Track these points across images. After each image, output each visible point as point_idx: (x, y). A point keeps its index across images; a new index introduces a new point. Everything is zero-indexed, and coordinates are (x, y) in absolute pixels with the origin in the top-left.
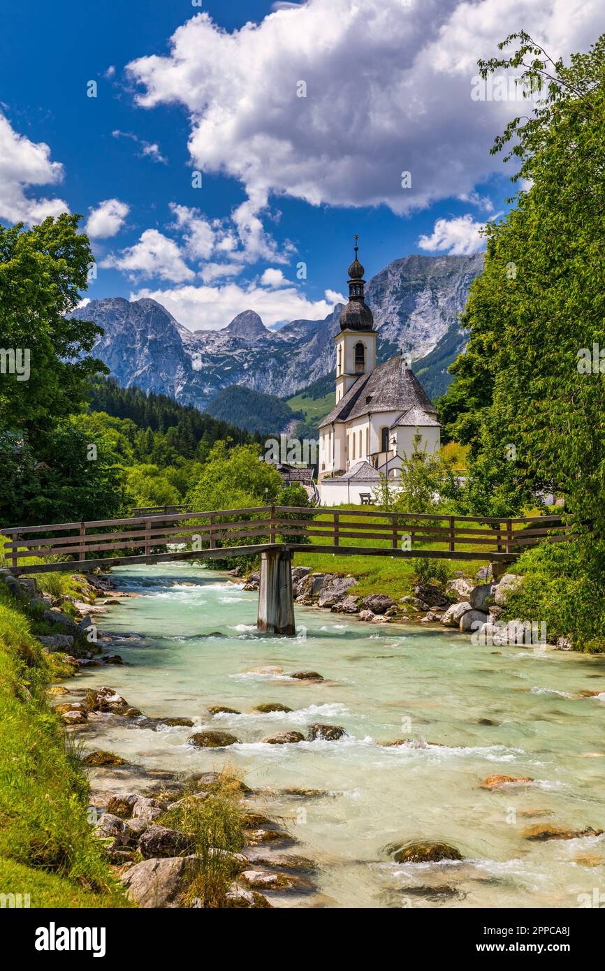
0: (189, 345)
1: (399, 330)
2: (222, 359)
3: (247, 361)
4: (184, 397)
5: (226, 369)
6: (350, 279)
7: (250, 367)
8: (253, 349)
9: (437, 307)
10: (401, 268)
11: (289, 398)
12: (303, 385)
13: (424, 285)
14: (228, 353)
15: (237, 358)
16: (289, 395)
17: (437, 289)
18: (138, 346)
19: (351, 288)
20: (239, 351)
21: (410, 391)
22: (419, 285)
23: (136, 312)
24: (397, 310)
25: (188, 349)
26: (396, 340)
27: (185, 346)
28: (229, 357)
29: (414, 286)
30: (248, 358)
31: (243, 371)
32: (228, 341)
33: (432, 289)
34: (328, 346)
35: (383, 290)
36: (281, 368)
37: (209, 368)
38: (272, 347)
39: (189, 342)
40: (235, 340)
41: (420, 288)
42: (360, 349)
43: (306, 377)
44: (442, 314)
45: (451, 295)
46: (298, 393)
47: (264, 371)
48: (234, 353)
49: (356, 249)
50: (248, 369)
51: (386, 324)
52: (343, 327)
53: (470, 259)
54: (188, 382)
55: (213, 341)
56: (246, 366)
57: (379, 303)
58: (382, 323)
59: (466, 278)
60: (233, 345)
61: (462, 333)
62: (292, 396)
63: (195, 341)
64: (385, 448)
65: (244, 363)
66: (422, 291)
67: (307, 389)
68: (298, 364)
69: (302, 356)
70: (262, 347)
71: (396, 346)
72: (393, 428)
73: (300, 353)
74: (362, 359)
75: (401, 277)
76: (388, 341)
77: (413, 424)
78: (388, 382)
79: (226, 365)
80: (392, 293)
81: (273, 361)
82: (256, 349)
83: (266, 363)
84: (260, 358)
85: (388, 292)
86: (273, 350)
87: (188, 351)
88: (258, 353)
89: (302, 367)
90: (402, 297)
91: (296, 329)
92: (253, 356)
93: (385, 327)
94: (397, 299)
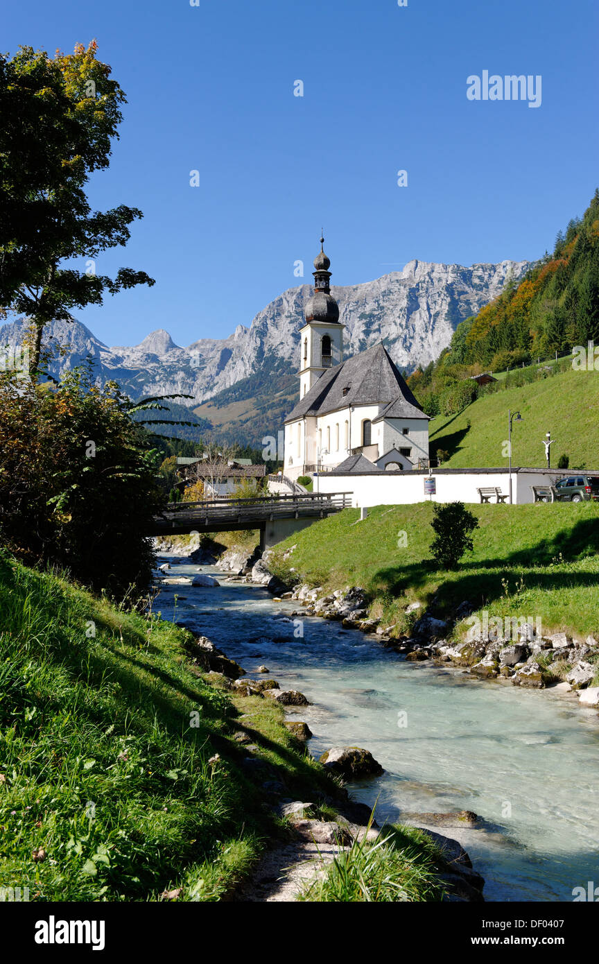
0: (107, 359)
1: (293, 349)
2: (137, 372)
3: (158, 374)
5: (140, 380)
7: (161, 379)
8: (164, 364)
10: (294, 296)
11: (195, 407)
12: (209, 395)
14: (141, 367)
15: (150, 371)
16: (196, 404)
18: (61, 359)
20: (152, 365)
24: (291, 332)
25: (105, 362)
26: (290, 357)
27: (104, 360)
28: (142, 370)
30: (160, 371)
31: (154, 382)
32: (142, 356)
35: (279, 314)
36: (188, 381)
38: (181, 362)
39: (107, 357)
40: (148, 355)
43: (211, 389)
46: (204, 403)
47: (174, 382)
48: (147, 367)
50: (159, 381)
51: (282, 343)
55: (128, 356)
56: (157, 378)
57: (276, 325)
59: (350, 305)
60: (146, 359)
61: (348, 353)
62: (199, 405)
63: (112, 356)
64: (367, 442)
65: (156, 376)
67: (211, 399)
68: (204, 377)
69: (207, 370)
70: (172, 362)
71: (290, 363)
72: (376, 421)
73: (206, 367)
75: (295, 303)
76: (283, 358)
77: (401, 416)
79: (139, 377)
80: (287, 317)
81: (181, 374)
82: (169, 364)
83: (175, 376)
84: (170, 372)
85: (283, 316)
86: (182, 365)
87: (106, 364)
88: (170, 367)
89: (207, 379)
90: (296, 320)
91: (202, 347)
92: (165, 370)
93: (281, 346)
94: (291, 322)
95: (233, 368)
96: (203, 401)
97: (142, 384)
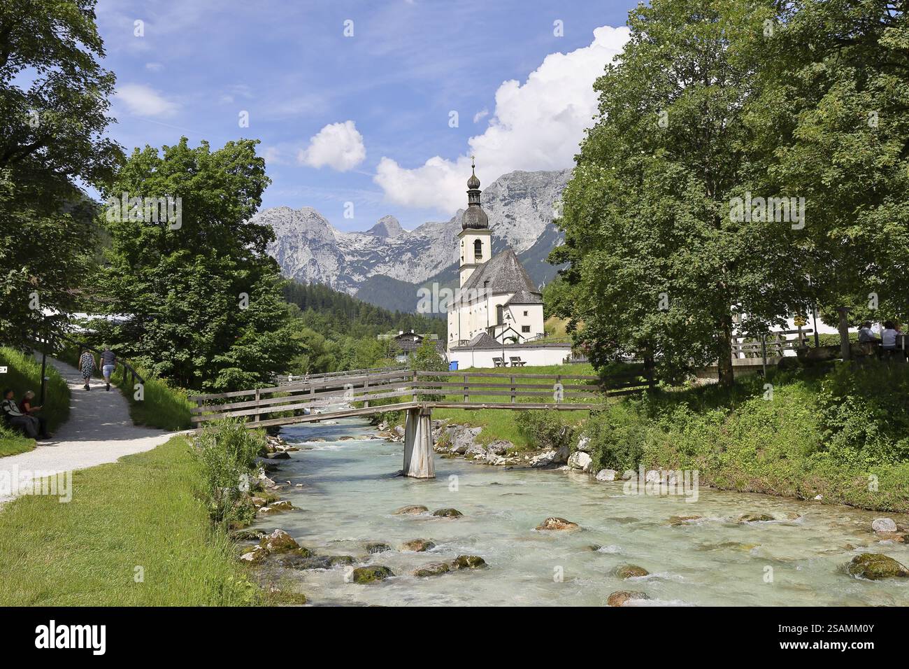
0: (341, 243)
1: (508, 229)
2: (368, 254)
3: (388, 255)
4: (338, 284)
5: (372, 262)
6: (469, 189)
7: (390, 260)
8: (393, 246)
9: (537, 211)
10: (507, 181)
11: (421, 284)
12: (433, 273)
13: (526, 193)
14: (373, 249)
15: (380, 253)
16: (422, 280)
17: (536, 196)
18: (300, 245)
19: (469, 196)
20: (382, 247)
21: (518, 276)
22: (522, 193)
23: (299, 218)
24: (505, 214)
26: (506, 237)
27: (338, 244)
28: (373, 252)
29: (518, 195)
30: (389, 253)
31: (385, 263)
32: (373, 240)
33: (532, 197)
34: (452, 242)
35: (493, 198)
36: (415, 260)
37: (358, 261)
38: (408, 244)
39: (341, 241)
40: (378, 239)
41: (524, 196)
42: (478, 244)
43: (436, 267)
44: (540, 216)
45: (546, 202)
47: (402, 262)
48: (378, 249)
49: (473, 167)
50: (389, 262)
51: (498, 224)
52: (465, 227)
53: (561, 174)
54: (341, 272)
55: (360, 240)
56: (387, 259)
57: (491, 208)
58: (494, 224)
60: (377, 242)
62: (424, 282)
63: (346, 240)
64: (500, 322)
65: (386, 257)
66: (525, 198)
67: (436, 276)
69: (432, 250)
70: (400, 244)
71: (506, 241)
72: (506, 306)
73: (430, 248)
74: (480, 252)
75: (508, 187)
76: (499, 237)
77: (521, 302)
78: (501, 269)
79: (371, 259)
80: (502, 200)
81: (409, 255)
82: (395, 246)
83: (403, 256)
84: (397, 254)
85: (498, 199)
86: (408, 246)
87: (340, 248)
88: (397, 248)
89: (431, 259)
90: (509, 203)
91: (427, 230)
92: (393, 251)
93: (497, 227)
94: (506, 205)
95: (455, 248)
96: (428, 279)
97: (374, 265)
